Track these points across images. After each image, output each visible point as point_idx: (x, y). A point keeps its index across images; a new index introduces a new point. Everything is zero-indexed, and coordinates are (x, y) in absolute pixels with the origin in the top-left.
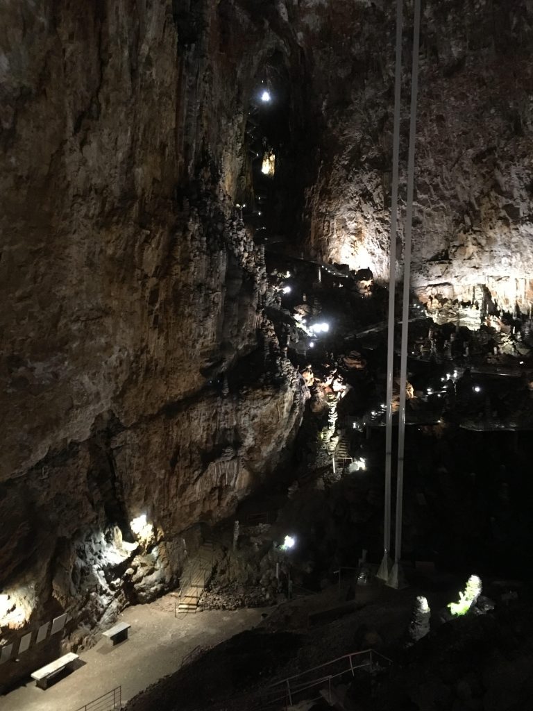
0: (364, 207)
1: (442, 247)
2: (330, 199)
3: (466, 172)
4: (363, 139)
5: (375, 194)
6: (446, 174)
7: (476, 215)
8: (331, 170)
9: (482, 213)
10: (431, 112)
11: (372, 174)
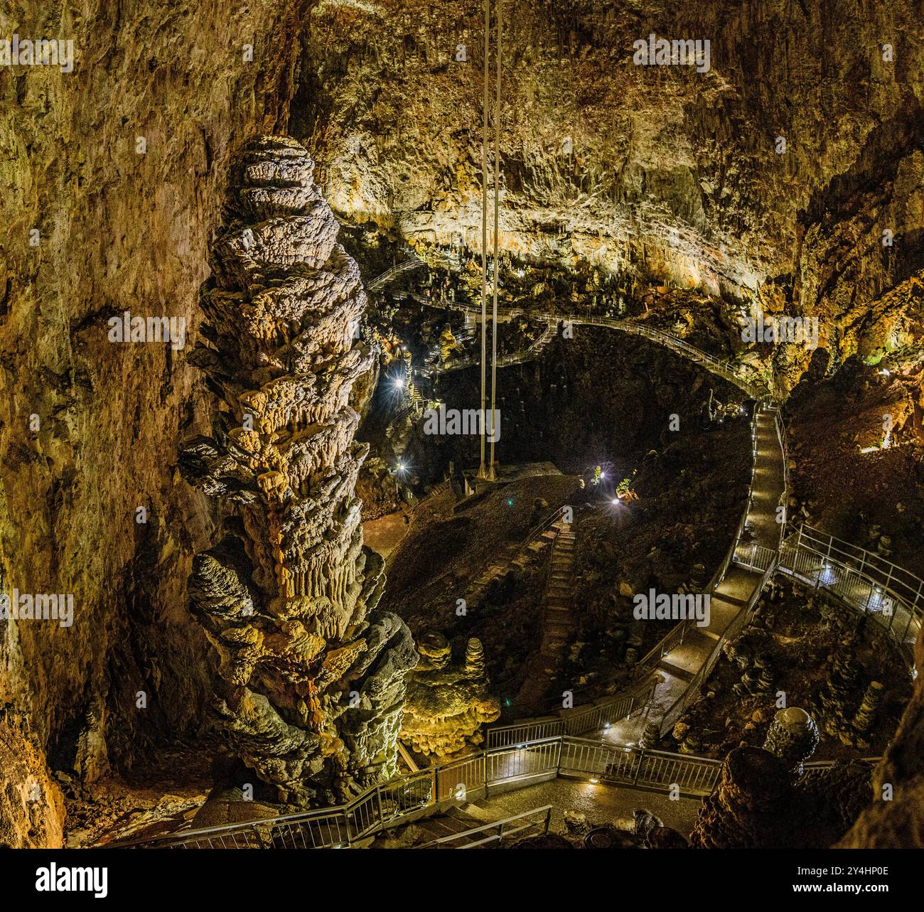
0: (359, 160)
1: (426, 199)
2: (326, 150)
3: (445, 144)
4: (357, 104)
5: (369, 152)
6: (429, 142)
7: (454, 177)
8: (326, 125)
9: (459, 176)
10: (419, 94)
11: (367, 134)
